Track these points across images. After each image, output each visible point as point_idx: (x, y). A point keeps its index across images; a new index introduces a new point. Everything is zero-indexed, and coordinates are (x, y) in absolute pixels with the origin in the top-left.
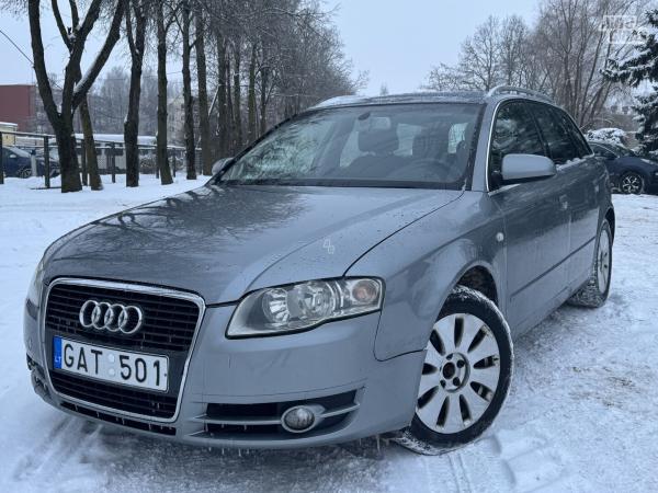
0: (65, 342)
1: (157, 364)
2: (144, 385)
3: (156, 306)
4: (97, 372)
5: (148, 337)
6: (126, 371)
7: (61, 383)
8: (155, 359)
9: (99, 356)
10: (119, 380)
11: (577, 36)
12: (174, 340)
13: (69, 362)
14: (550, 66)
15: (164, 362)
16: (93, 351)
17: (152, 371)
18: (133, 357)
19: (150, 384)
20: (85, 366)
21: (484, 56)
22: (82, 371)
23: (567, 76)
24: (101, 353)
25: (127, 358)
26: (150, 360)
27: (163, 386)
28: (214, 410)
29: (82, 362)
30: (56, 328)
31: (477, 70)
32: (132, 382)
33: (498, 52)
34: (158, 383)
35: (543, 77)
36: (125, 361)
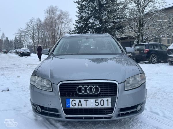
0: (71, 100)
1: (108, 100)
2: (104, 107)
3: (102, 85)
4: (86, 106)
5: (102, 94)
6: (97, 104)
7: (67, 112)
8: (107, 99)
9: (87, 101)
10: (94, 107)
11: (54, 24)
12: (111, 93)
13: (74, 105)
14: (48, 30)
15: (110, 100)
16: (84, 100)
17: (106, 102)
18: (100, 99)
19: (106, 106)
20: (81, 105)
21: (31, 27)
22: (80, 107)
23: (52, 33)
24: (88, 100)
25: (98, 100)
26: (105, 99)
27: (110, 106)
28: (122, 110)
29: (80, 104)
30: (65, 96)
31: (30, 30)
32: (100, 106)
33: (35, 26)
34: (108, 105)
35: (46, 33)
36: (97, 101)
